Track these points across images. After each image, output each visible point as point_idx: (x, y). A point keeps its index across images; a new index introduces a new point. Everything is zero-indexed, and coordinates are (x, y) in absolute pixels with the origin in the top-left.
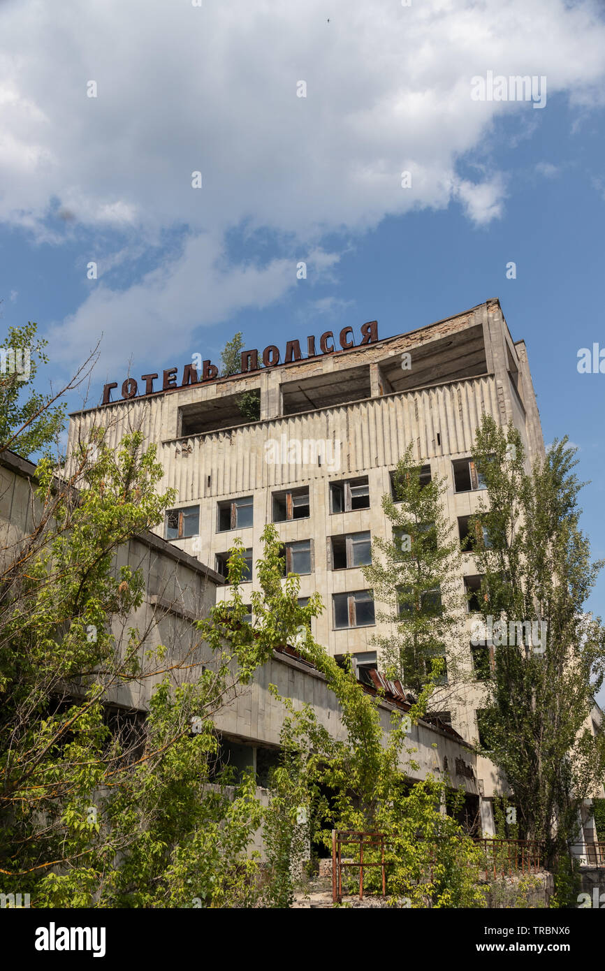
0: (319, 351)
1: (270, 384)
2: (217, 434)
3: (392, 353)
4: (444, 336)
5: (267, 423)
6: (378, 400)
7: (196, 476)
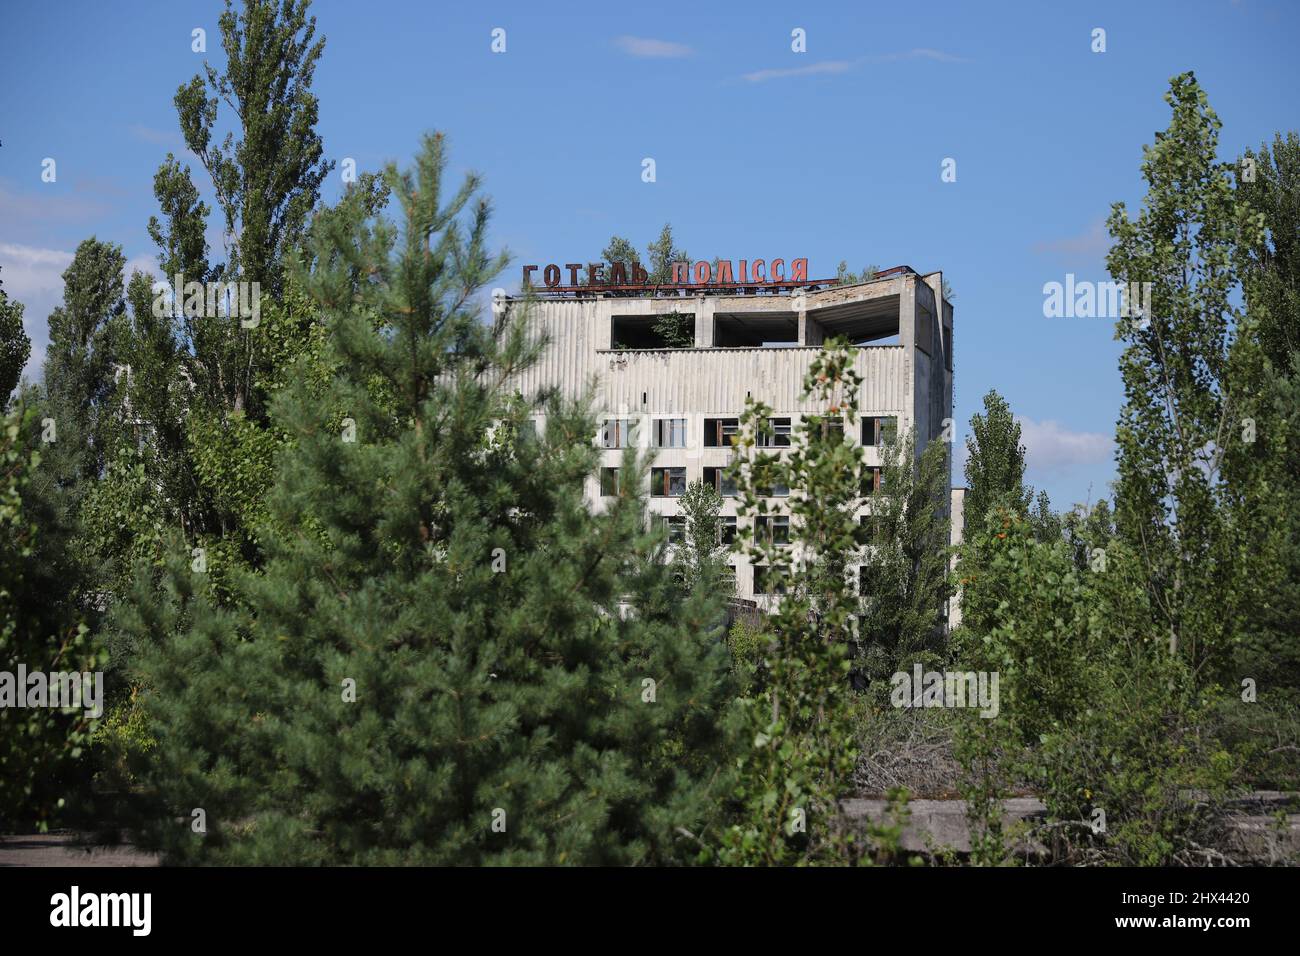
0: (750, 278)
1: (704, 311)
2: (653, 352)
3: (819, 306)
4: (866, 298)
5: (701, 351)
6: (805, 349)
7: (633, 391)
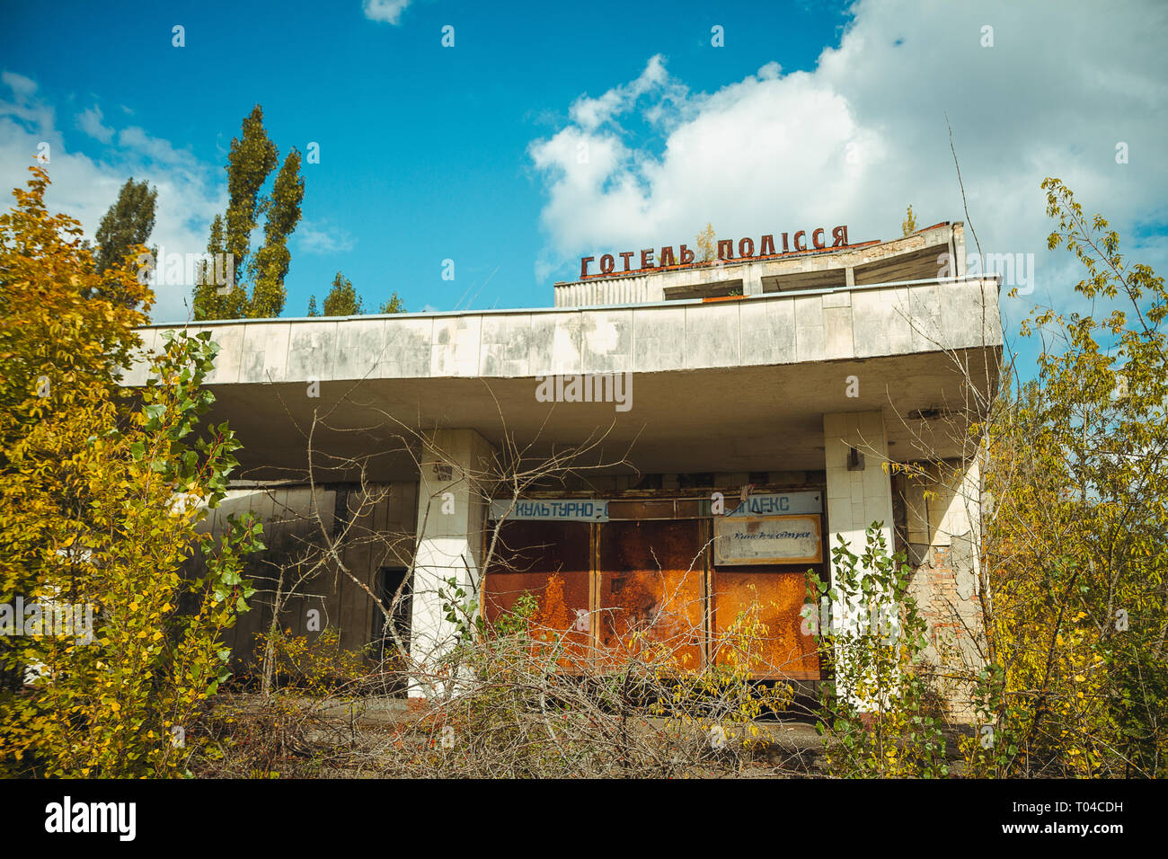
0: (792, 248)
1: (752, 276)
